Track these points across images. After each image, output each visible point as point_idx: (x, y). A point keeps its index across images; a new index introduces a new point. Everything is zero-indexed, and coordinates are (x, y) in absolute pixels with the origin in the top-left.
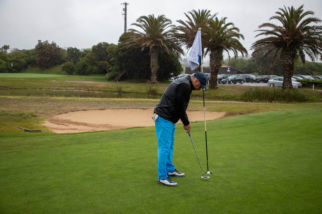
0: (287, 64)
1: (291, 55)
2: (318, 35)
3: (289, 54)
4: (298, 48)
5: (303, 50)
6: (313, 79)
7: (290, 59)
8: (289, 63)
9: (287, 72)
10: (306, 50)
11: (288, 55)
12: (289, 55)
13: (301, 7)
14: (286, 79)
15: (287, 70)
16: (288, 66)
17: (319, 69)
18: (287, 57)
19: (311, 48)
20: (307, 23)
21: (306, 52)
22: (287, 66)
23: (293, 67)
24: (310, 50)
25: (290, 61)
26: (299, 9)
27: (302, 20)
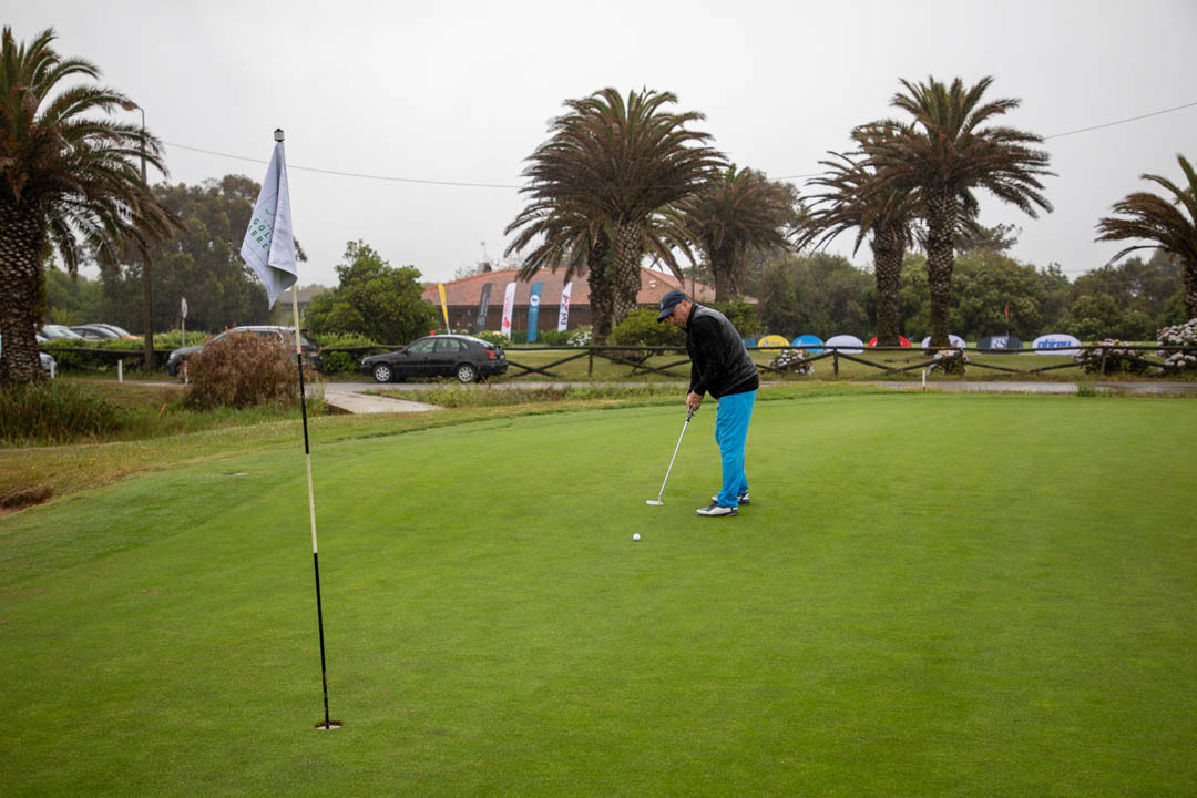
0: (12, 275)
1: (26, 235)
2: (120, 160)
3: (16, 232)
4: (49, 209)
5: (68, 220)
6: (74, 336)
7: (23, 255)
8: (21, 271)
9: (16, 311)
10: (82, 219)
11: (13, 238)
12: (19, 237)
13: (41, 36)
14: (15, 341)
15: (15, 300)
16: (19, 285)
17: (70, 298)
18: (8, 245)
19: (100, 211)
20: (79, 109)
21: (82, 227)
22: (15, 283)
23: (40, 288)
24: (96, 218)
25: (24, 265)
26: (36, 43)
27: (51, 91)
